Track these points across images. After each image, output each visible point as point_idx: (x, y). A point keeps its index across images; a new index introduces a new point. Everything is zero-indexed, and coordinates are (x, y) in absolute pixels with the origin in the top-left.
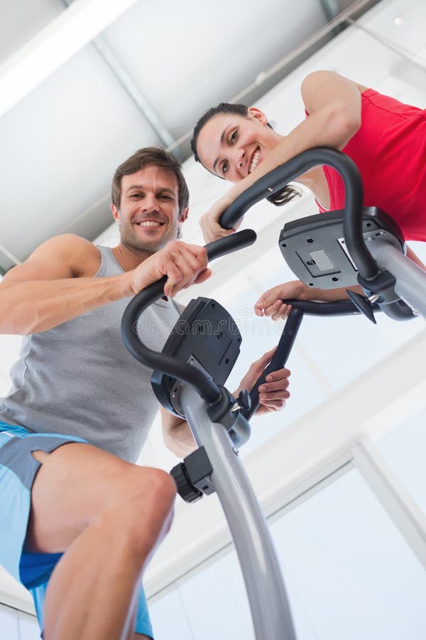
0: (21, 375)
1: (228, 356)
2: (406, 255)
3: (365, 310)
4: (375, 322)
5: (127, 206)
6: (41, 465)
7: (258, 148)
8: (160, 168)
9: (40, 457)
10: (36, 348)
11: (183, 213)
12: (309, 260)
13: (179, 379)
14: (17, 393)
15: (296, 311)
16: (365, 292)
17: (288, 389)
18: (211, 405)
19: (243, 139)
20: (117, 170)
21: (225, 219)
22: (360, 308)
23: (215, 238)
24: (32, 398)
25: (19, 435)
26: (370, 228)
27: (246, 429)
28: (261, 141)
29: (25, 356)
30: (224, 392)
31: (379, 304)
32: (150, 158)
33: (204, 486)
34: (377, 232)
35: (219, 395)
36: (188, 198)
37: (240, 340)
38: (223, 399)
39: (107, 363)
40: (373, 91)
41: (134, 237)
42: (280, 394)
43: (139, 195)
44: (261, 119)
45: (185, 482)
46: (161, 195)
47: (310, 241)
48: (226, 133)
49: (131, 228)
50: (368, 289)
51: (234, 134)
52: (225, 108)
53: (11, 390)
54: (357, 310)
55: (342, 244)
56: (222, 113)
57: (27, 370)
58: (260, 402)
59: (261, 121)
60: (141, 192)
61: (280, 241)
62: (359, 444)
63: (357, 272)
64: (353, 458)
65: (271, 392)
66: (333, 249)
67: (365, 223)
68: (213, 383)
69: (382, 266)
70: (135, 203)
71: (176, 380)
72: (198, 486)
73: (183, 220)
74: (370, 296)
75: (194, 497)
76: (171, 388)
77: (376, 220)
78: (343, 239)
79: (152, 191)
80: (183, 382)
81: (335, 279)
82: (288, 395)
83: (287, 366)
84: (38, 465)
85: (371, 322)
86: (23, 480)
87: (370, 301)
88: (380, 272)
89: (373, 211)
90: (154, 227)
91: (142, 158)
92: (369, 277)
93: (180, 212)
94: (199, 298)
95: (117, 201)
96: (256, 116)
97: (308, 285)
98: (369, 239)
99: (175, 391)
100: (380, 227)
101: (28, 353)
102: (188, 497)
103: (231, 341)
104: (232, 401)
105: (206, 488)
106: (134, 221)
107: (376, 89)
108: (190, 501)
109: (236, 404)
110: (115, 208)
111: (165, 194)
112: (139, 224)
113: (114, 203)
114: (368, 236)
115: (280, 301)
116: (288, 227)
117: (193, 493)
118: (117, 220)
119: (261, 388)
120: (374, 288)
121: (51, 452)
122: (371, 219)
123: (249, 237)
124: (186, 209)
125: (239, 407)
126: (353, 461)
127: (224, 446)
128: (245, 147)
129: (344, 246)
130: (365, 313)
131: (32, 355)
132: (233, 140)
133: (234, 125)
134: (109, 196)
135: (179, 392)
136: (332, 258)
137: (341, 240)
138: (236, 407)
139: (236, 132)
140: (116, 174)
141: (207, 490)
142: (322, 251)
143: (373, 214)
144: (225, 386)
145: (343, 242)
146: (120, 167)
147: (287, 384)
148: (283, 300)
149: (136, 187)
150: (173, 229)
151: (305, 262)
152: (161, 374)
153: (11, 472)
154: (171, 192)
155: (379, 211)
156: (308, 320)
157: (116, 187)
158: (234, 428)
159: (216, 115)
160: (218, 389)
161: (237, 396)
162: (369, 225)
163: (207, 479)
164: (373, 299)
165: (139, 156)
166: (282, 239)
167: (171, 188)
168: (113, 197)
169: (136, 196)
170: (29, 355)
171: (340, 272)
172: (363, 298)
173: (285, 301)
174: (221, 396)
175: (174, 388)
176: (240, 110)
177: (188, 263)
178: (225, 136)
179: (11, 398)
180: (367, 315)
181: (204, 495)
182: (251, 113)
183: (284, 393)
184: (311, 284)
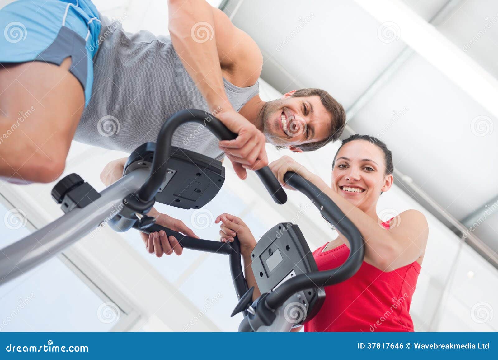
0: (143, 40)
1: (182, 200)
2: (292, 328)
3: (241, 305)
4: (232, 316)
5: (296, 103)
6: (58, 65)
7: (363, 190)
8: (330, 125)
9: (67, 64)
10: (167, 47)
11: (297, 148)
12: (272, 250)
13: (153, 164)
14: (128, 39)
15: (231, 247)
16: (255, 302)
17: (164, 254)
18: (137, 195)
19: (368, 177)
20: (323, 91)
21: (292, 176)
22: (243, 299)
23: (275, 171)
24: (127, 52)
25: (88, 45)
26: (308, 295)
27: (125, 227)
28: (370, 191)
29: (158, 40)
30: (150, 204)
31: (248, 315)
32: (337, 116)
33: (68, 204)
34: (306, 301)
35: (147, 201)
36: (310, 150)
37: (197, 207)
38: (144, 204)
39: (164, 107)
40: (419, 270)
41: (272, 111)
42: (160, 248)
43: (306, 111)
44: (386, 187)
45: (67, 187)
46: (309, 128)
47: (288, 248)
48: (370, 162)
49: (279, 107)
50: (258, 304)
51: (370, 168)
52: (388, 155)
53: (130, 34)
54: (241, 296)
55: (290, 274)
56: (384, 155)
57: (148, 44)
58: (151, 234)
59: (384, 187)
60: (308, 112)
61: (283, 224)
62: (140, 317)
63: (270, 292)
64: (127, 314)
65: (160, 241)
66: (285, 267)
67: (311, 290)
68: (156, 193)
69: (279, 311)
70: (300, 109)
71: (151, 162)
72: (66, 199)
73: (292, 149)
74: (252, 307)
75: (56, 197)
76: (145, 160)
77: (316, 298)
78: (295, 275)
79: (311, 121)
80: (151, 169)
81: (261, 274)
82: (159, 255)
83: (185, 250)
84: (58, 62)
85: (231, 312)
86: (44, 52)
87: (248, 308)
88: (273, 311)
89: (322, 293)
90: (282, 127)
91: (336, 109)
92: (268, 303)
93: (297, 146)
94: (224, 168)
95: (299, 94)
96: (387, 182)
97: (253, 253)
98: (299, 296)
99: (144, 164)
100: (310, 303)
101: (162, 42)
102: (55, 193)
103: (195, 201)
104: (145, 212)
105: (66, 205)
106: (285, 110)
107: (422, 272)
108: (52, 195)
109: (142, 216)
110: (293, 93)
111: (310, 132)
112: (283, 113)
113: (297, 91)
114: (301, 294)
115: (234, 234)
116: (295, 228)
117: (60, 195)
118: (284, 96)
119: (163, 233)
120: (260, 309)
121: (71, 72)
122: (315, 295)
123: (281, 198)
124: (301, 150)
125: (140, 219)
126: (125, 315)
127: (104, 213)
128: (362, 180)
129: (289, 277)
130: (240, 303)
131: (160, 45)
132: (366, 169)
133: (378, 167)
134: (302, 87)
135: (144, 167)
136: (278, 268)
137: (293, 272)
138: (140, 217)
139: (372, 170)
140: (320, 91)
141: (64, 206)
142: (282, 259)
143: (319, 295)
144: (156, 203)
145: (292, 275)
146: (326, 92)
147: (169, 253)
148: (237, 236)
149: (312, 108)
150: (283, 142)
151: (270, 247)
152: (153, 149)
153: (51, 42)
154: (312, 137)
155: (323, 299)
156: (225, 258)
157: (309, 92)
158: (123, 218)
159: (382, 151)
160: (151, 198)
161: (149, 215)
162: (310, 293)
163: (74, 205)
164: (251, 309)
165: (337, 106)
166: (284, 224)
167: (316, 135)
168: (302, 90)
169: (305, 109)
170: (160, 43)
171: (268, 277)
172: (250, 301)
173: (236, 238)
174: (147, 202)
175: (145, 162)
176: (389, 168)
177: (251, 152)
178: (368, 162)
179: (122, 35)
180: (238, 306)
181: (60, 205)
182: (388, 178)
183: (160, 252)
184: (253, 256)
